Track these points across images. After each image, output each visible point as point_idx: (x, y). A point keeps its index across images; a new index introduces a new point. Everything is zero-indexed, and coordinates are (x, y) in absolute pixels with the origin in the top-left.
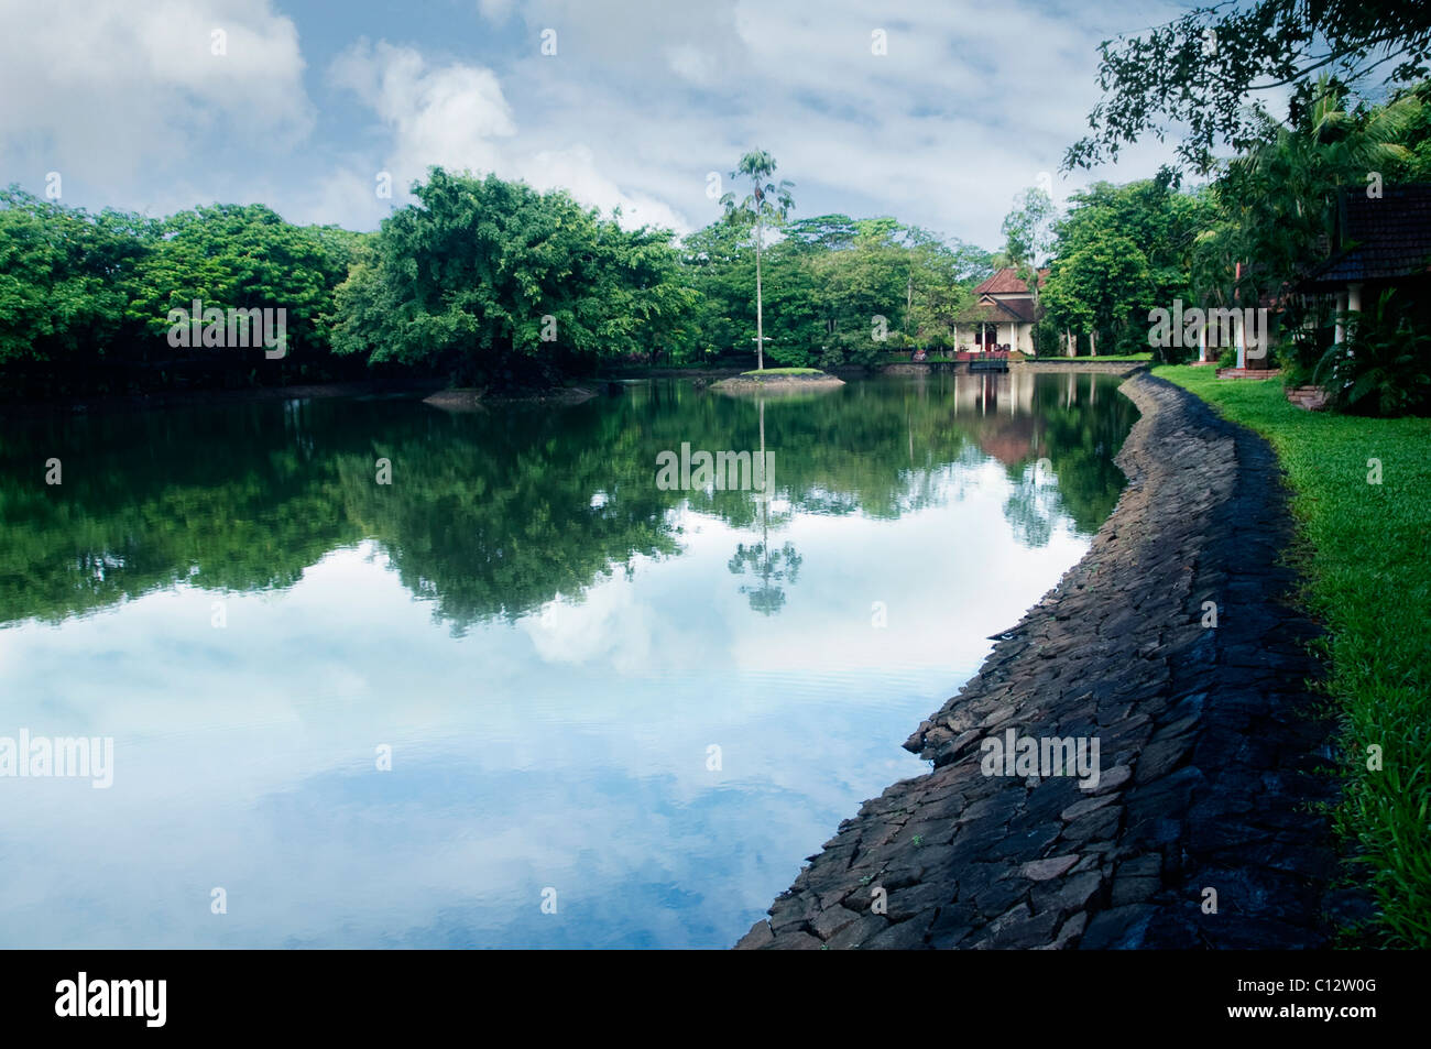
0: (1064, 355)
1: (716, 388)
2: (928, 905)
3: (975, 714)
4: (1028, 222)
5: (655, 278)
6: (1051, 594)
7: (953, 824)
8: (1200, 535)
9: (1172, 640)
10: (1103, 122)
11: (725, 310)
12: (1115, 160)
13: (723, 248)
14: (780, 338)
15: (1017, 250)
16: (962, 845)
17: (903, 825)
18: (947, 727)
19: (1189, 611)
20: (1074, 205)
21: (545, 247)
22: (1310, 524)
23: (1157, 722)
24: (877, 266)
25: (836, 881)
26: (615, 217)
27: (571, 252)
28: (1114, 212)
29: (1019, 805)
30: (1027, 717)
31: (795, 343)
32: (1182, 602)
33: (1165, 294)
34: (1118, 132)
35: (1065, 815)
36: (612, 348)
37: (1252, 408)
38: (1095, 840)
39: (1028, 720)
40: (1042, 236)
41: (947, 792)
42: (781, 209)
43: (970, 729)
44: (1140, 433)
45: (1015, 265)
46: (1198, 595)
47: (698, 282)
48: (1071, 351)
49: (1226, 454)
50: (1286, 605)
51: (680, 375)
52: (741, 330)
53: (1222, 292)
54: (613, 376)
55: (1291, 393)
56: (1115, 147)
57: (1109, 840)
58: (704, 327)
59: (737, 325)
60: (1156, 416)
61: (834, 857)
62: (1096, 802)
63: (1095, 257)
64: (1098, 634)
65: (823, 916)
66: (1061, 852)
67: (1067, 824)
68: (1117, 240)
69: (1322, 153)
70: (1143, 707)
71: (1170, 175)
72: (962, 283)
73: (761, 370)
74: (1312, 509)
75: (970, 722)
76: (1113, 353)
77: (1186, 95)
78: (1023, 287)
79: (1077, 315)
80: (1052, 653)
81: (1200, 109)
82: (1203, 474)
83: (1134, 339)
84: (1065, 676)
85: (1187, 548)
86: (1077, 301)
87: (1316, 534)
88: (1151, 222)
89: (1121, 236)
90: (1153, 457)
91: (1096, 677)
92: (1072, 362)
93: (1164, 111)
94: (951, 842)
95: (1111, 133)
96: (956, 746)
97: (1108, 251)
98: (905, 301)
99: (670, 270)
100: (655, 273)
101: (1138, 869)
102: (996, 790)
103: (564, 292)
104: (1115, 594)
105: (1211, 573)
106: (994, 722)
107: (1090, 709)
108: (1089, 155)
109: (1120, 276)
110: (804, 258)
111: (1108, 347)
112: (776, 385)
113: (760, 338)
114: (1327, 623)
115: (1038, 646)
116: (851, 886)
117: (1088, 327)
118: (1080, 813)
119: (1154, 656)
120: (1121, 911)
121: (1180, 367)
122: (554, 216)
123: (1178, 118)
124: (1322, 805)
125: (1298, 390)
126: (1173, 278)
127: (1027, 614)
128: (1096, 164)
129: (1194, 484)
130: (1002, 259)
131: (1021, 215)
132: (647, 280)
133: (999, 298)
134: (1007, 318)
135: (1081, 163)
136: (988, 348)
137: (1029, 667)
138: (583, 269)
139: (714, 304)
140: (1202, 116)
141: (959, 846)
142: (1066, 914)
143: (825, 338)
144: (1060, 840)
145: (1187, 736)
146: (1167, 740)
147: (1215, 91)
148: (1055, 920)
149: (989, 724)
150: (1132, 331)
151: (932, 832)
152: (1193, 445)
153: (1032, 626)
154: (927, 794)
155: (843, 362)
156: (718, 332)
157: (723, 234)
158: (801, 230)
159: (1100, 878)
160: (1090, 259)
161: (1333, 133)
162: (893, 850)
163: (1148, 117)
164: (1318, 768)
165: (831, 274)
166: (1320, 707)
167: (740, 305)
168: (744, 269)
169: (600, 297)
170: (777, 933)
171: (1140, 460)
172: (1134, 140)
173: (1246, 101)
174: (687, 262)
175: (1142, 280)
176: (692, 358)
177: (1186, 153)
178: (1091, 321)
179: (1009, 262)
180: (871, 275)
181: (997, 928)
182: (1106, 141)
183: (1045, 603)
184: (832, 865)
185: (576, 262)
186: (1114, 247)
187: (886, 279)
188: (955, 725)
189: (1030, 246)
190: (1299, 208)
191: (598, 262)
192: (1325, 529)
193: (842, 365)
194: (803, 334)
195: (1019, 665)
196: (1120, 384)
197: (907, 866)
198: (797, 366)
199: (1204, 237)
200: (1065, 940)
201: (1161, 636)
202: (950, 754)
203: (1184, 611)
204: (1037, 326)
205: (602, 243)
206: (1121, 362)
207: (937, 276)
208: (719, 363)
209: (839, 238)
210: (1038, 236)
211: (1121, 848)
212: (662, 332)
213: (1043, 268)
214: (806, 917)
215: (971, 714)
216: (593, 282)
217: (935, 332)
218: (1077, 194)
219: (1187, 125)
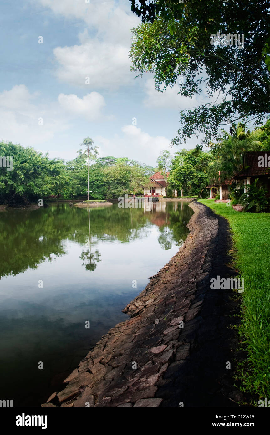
0: (174, 196)
1: (76, 205)
2: (124, 362)
3: (143, 301)
4: (164, 159)
5: (58, 173)
6: (166, 265)
7: (134, 336)
8: (208, 247)
9: (198, 278)
10: (181, 132)
11: (79, 183)
12: (185, 143)
13: (78, 165)
14: (95, 191)
15: (161, 167)
16: (135, 342)
17: (120, 336)
18: (135, 305)
19: (203, 269)
20: (176, 155)
21: (26, 164)
22: (236, 243)
23: (192, 303)
24: (122, 171)
25: (99, 355)
26: (47, 156)
27: (34, 166)
28: (187, 157)
29: (152, 329)
30: (157, 302)
31: (99, 193)
32: (201, 266)
33: (201, 179)
34: (186, 135)
35: (165, 332)
36: (45, 194)
37: (223, 211)
38: (172, 340)
39: (157, 303)
40: (168, 163)
41: (133, 325)
42: (95, 154)
43: (141, 306)
44: (194, 218)
45: (161, 171)
46: (206, 264)
47: (71, 175)
48: (176, 195)
49: (216, 224)
50: (229, 266)
51: (65, 202)
52: (83, 189)
53: (216, 179)
54: (46, 202)
55: (233, 206)
56: (185, 139)
57: (176, 339)
58: (73, 188)
59: (82, 187)
60: (198, 213)
61: (99, 347)
62: (174, 328)
63: (182, 169)
64: (179, 276)
65: (94, 367)
66: (163, 344)
67: (165, 335)
68: (188, 165)
69: (240, 142)
70: (189, 298)
71: (200, 147)
72: (146, 176)
73: (89, 200)
74: (237, 239)
75: (141, 304)
76: (187, 196)
77: (203, 126)
78: (163, 177)
79: (177, 185)
80: (166, 282)
81: (207, 130)
82: (209, 229)
83: (193, 192)
84: (169, 289)
85: (204, 251)
86: (177, 181)
87: (238, 246)
88: (197, 160)
89: (189, 163)
90: (197, 225)
91: (177, 289)
92: (176, 198)
93: (198, 130)
94: (132, 341)
95: (184, 136)
96: (137, 311)
97: (185, 168)
98: (130, 181)
99: (63, 171)
100: (58, 172)
101: (183, 349)
102: (147, 325)
103: (31, 177)
104: (184, 264)
105: (210, 258)
106: (148, 303)
107: (174, 299)
108: (178, 141)
109: (189, 174)
110: (101, 169)
111: (186, 194)
112: (93, 205)
113: (89, 191)
114: (240, 271)
115: (162, 280)
116: (103, 357)
117: (180, 188)
118: (169, 332)
119: (193, 283)
120: (178, 362)
121: (205, 199)
122: (29, 155)
123: (201, 132)
124: (235, 326)
125: (235, 205)
126: (203, 175)
127: (160, 271)
128: (180, 144)
129: (207, 232)
130: (157, 170)
131: (162, 157)
132: (56, 174)
133: (155, 180)
134: (158, 186)
135: (176, 144)
136: (153, 194)
137: (159, 286)
138: (37, 171)
139: (76, 181)
140: (208, 131)
141: (135, 343)
142: (162, 364)
143: (107, 191)
144: (163, 341)
145: (199, 307)
146: (194, 308)
147: (211, 125)
148: (159, 366)
149: (147, 304)
150: (192, 189)
151: (127, 339)
152: (207, 221)
153: (161, 274)
154: (127, 326)
155: (112, 198)
156: (77, 189)
157: (78, 161)
158: (101, 161)
159: (173, 352)
160: (180, 170)
161: (242, 137)
162: (116, 344)
163: (194, 131)
164: (235, 315)
165: (109, 173)
166: (237, 296)
167: (83, 181)
168: (84, 171)
169: (42, 179)
170: (80, 373)
171: (193, 226)
172: (190, 137)
173: (219, 128)
174: (68, 169)
175: (195, 176)
176: (69, 197)
177: (204, 141)
178: (181, 187)
179: (159, 170)
180: (121, 173)
181: (142, 369)
182: (182, 138)
183: (165, 267)
184: (98, 350)
185: (35, 168)
186: (187, 166)
187: (125, 175)
188: (137, 305)
189: (164, 166)
190: (234, 157)
191: (41, 169)
192: (240, 244)
193: (112, 199)
194: (101, 190)
195: (156, 286)
196: (189, 204)
197: (119, 350)
198: (99, 199)
199: (211, 164)
200: (161, 372)
201: (195, 277)
202: (135, 314)
203: (202, 269)
204: (167, 188)
205: (42, 163)
206: (189, 198)
207: (139, 174)
208: (77, 198)
209: (112, 163)
210: (167, 163)
211: (179, 342)
212: (60, 189)
213: (168, 172)
214: (89, 367)
215: (142, 301)
216: (40, 174)
217: (138, 190)
218: (177, 152)
219: (204, 134)
